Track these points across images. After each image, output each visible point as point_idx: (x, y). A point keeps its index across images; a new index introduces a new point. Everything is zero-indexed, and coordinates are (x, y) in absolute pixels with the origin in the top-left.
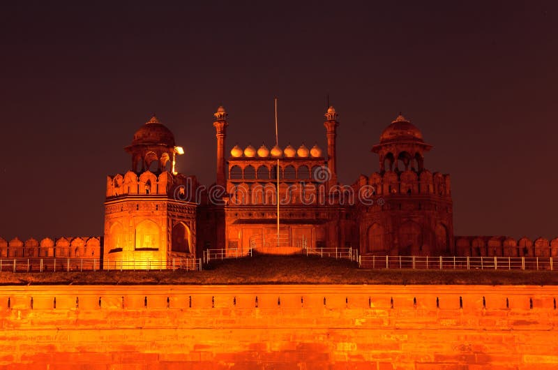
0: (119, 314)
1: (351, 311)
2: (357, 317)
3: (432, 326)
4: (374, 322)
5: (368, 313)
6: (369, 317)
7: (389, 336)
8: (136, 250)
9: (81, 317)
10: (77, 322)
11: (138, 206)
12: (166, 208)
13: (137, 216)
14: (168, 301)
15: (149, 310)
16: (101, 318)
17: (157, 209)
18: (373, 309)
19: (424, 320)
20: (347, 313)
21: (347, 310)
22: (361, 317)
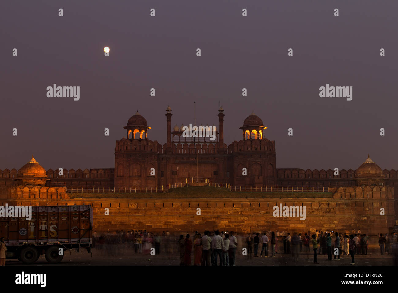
0: (136, 209)
1: (226, 208)
2: (229, 211)
3: (258, 214)
4: (235, 213)
5: (233, 209)
6: (233, 211)
7: (241, 218)
9: (121, 211)
10: (119, 213)
14: (155, 204)
15: (147, 208)
16: (129, 211)
18: (235, 207)
19: (254, 212)
20: (225, 209)
21: (225, 208)
22: (230, 211)
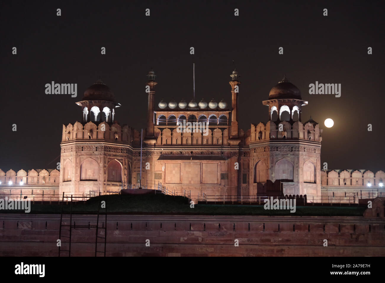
1: (178, 232)
4: (193, 240)
5: (189, 234)
7: (201, 249)
8: (81, 180)
11: (82, 148)
12: (103, 150)
13: (82, 155)
17: (97, 150)
18: (192, 231)
19: (225, 239)
21: (175, 232)
22: (184, 237)
